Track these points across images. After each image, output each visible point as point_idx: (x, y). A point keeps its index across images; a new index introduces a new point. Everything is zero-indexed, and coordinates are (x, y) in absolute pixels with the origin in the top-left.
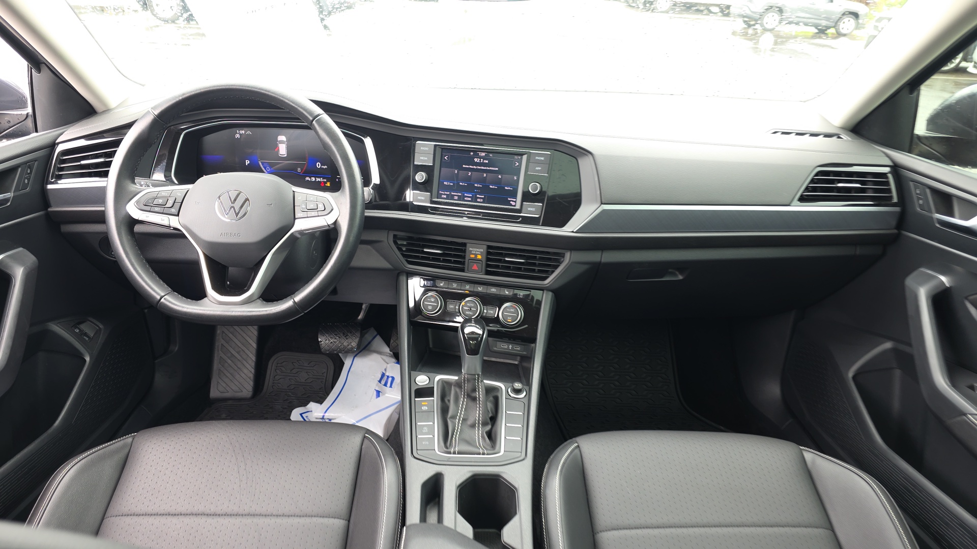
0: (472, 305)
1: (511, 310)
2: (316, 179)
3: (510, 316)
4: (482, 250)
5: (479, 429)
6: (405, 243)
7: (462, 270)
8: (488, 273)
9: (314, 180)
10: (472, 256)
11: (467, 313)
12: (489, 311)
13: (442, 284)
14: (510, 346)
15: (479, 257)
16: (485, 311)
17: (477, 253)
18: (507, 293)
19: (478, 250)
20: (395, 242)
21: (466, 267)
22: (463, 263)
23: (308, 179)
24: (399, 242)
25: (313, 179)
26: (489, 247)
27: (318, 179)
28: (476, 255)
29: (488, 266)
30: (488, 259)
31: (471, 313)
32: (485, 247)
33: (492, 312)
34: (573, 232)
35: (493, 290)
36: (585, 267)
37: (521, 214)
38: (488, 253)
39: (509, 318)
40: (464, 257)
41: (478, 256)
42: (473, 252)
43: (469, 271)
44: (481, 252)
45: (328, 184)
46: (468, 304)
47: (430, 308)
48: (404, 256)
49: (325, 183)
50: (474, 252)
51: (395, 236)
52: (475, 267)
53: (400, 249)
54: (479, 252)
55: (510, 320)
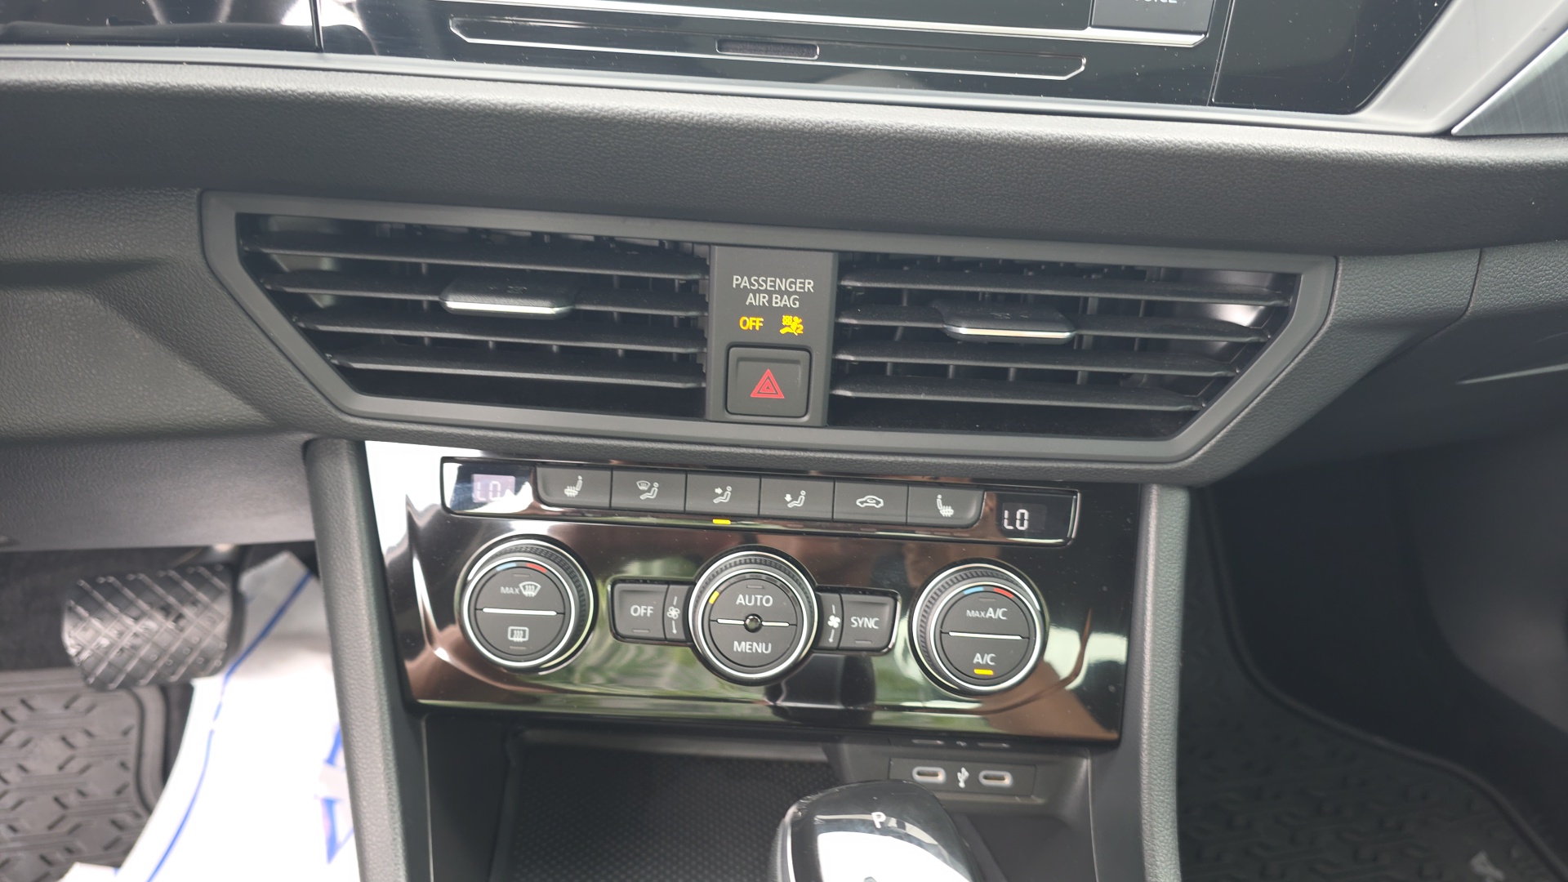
0: (766, 600)
1: (990, 613)
3: (984, 647)
4: (809, 285)
6: (326, 263)
7: (690, 405)
8: (840, 414)
10: (752, 323)
11: (742, 647)
12: (857, 622)
13: (571, 492)
14: (963, 776)
15: (792, 325)
16: (834, 622)
17: (778, 302)
18: (947, 512)
19: (783, 284)
20: (258, 267)
21: (713, 386)
22: (692, 367)
24: (284, 258)
26: (848, 264)
28: (773, 316)
29: (840, 374)
30: (842, 338)
31: (760, 648)
32: (827, 263)
33: (871, 623)
34: (1445, 134)
35: (870, 502)
36: (1385, 344)
37: (1090, 34)
38: (844, 301)
39: (978, 658)
40: (694, 332)
41: (786, 319)
42: (750, 299)
43: (729, 412)
44: (803, 297)
46: (740, 600)
47: (518, 635)
48: (322, 343)
50: (763, 300)
51: (249, 227)
52: (767, 385)
53: (293, 307)
54: (789, 294)
55: (986, 666)
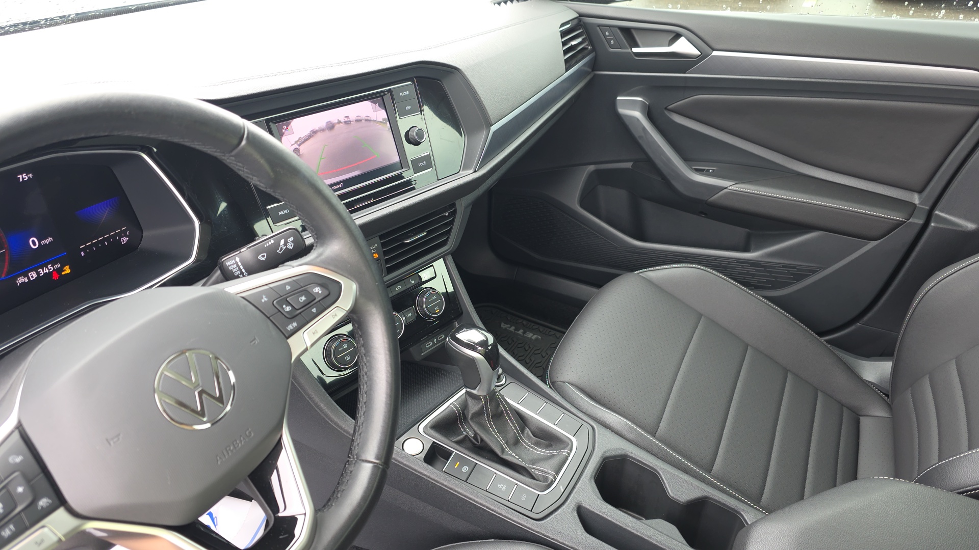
1: (433, 298)
2: (38, 273)
3: (435, 305)
4: (376, 245)
5: (523, 440)
8: (390, 270)
9: (35, 276)
12: (408, 316)
14: (435, 341)
15: (376, 256)
16: (405, 318)
18: (413, 282)
23: (21, 280)
25: (33, 275)
26: (381, 237)
27: (42, 272)
29: (387, 262)
30: (385, 253)
32: (378, 238)
33: (410, 315)
34: (475, 171)
35: (399, 288)
38: (383, 245)
41: (374, 255)
44: (376, 248)
45: (67, 270)
47: (347, 359)
49: (61, 270)
54: (373, 249)
55: (437, 310)
